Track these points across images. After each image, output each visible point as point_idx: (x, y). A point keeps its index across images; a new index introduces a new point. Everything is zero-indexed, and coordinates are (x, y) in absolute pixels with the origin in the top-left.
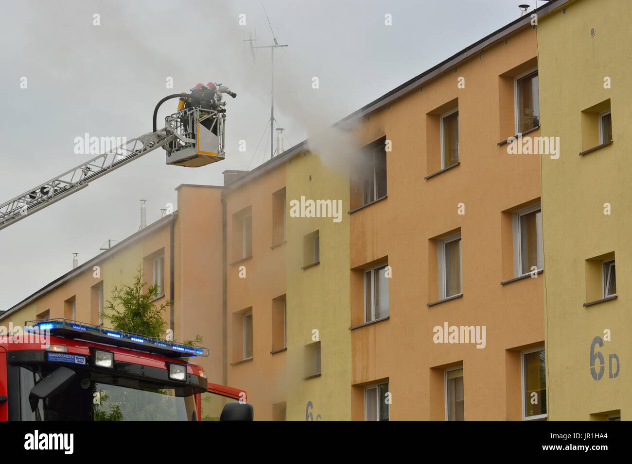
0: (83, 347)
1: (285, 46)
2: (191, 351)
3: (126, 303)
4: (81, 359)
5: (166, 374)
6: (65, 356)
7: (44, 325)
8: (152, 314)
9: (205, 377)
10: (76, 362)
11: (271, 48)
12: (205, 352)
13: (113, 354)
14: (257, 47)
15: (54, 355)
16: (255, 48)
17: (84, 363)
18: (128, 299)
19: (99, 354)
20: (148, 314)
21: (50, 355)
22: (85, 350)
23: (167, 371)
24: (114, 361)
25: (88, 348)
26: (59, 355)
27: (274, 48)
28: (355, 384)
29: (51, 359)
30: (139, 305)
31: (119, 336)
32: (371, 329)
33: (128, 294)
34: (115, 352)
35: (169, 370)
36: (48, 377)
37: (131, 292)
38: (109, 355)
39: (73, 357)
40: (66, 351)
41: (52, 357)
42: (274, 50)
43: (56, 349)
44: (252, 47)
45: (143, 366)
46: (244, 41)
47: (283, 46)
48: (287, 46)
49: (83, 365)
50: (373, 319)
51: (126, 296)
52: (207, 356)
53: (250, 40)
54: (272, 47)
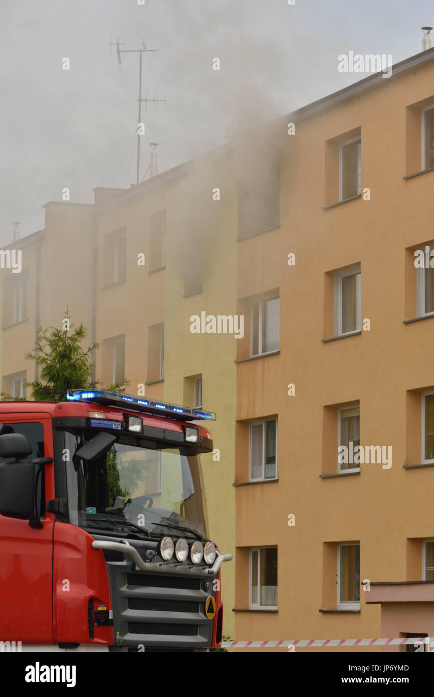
0: (118, 414)
1: (155, 50)
2: (204, 416)
3: (53, 345)
4: (117, 424)
5: (183, 437)
6: (105, 422)
7: (86, 394)
8: (79, 357)
9: (211, 439)
10: (114, 427)
11: (139, 53)
12: (213, 416)
13: (142, 419)
14: (124, 51)
15: (96, 421)
16: (122, 51)
17: (120, 428)
18: (54, 340)
19: (131, 419)
20: (74, 357)
21: (92, 421)
22: (119, 417)
23: (183, 434)
24: (142, 426)
25: (122, 414)
26: (100, 421)
27: (143, 52)
28: (239, 419)
29: (93, 425)
30: (66, 347)
31: (146, 404)
32: (259, 363)
33: (55, 336)
34: (143, 418)
35: (185, 433)
36: (91, 441)
37: (58, 334)
38: (138, 420)
39: (111, 423)
40: (105, 418)
41: (94, 423)
42: (143, 55)
43: (97, 415)
44: (119, 51)
45: (164, 431)
46: (111, 44)
47: (152, 51)
48: (156, 50)
49: (118, 430)
50: (260, 353)
51: (53, 338)
52: (215, 420)
53: (117, 44)
54: (141, 51)
